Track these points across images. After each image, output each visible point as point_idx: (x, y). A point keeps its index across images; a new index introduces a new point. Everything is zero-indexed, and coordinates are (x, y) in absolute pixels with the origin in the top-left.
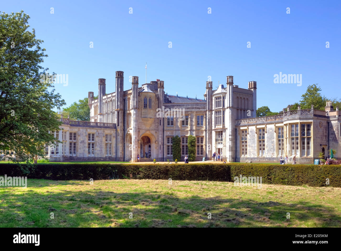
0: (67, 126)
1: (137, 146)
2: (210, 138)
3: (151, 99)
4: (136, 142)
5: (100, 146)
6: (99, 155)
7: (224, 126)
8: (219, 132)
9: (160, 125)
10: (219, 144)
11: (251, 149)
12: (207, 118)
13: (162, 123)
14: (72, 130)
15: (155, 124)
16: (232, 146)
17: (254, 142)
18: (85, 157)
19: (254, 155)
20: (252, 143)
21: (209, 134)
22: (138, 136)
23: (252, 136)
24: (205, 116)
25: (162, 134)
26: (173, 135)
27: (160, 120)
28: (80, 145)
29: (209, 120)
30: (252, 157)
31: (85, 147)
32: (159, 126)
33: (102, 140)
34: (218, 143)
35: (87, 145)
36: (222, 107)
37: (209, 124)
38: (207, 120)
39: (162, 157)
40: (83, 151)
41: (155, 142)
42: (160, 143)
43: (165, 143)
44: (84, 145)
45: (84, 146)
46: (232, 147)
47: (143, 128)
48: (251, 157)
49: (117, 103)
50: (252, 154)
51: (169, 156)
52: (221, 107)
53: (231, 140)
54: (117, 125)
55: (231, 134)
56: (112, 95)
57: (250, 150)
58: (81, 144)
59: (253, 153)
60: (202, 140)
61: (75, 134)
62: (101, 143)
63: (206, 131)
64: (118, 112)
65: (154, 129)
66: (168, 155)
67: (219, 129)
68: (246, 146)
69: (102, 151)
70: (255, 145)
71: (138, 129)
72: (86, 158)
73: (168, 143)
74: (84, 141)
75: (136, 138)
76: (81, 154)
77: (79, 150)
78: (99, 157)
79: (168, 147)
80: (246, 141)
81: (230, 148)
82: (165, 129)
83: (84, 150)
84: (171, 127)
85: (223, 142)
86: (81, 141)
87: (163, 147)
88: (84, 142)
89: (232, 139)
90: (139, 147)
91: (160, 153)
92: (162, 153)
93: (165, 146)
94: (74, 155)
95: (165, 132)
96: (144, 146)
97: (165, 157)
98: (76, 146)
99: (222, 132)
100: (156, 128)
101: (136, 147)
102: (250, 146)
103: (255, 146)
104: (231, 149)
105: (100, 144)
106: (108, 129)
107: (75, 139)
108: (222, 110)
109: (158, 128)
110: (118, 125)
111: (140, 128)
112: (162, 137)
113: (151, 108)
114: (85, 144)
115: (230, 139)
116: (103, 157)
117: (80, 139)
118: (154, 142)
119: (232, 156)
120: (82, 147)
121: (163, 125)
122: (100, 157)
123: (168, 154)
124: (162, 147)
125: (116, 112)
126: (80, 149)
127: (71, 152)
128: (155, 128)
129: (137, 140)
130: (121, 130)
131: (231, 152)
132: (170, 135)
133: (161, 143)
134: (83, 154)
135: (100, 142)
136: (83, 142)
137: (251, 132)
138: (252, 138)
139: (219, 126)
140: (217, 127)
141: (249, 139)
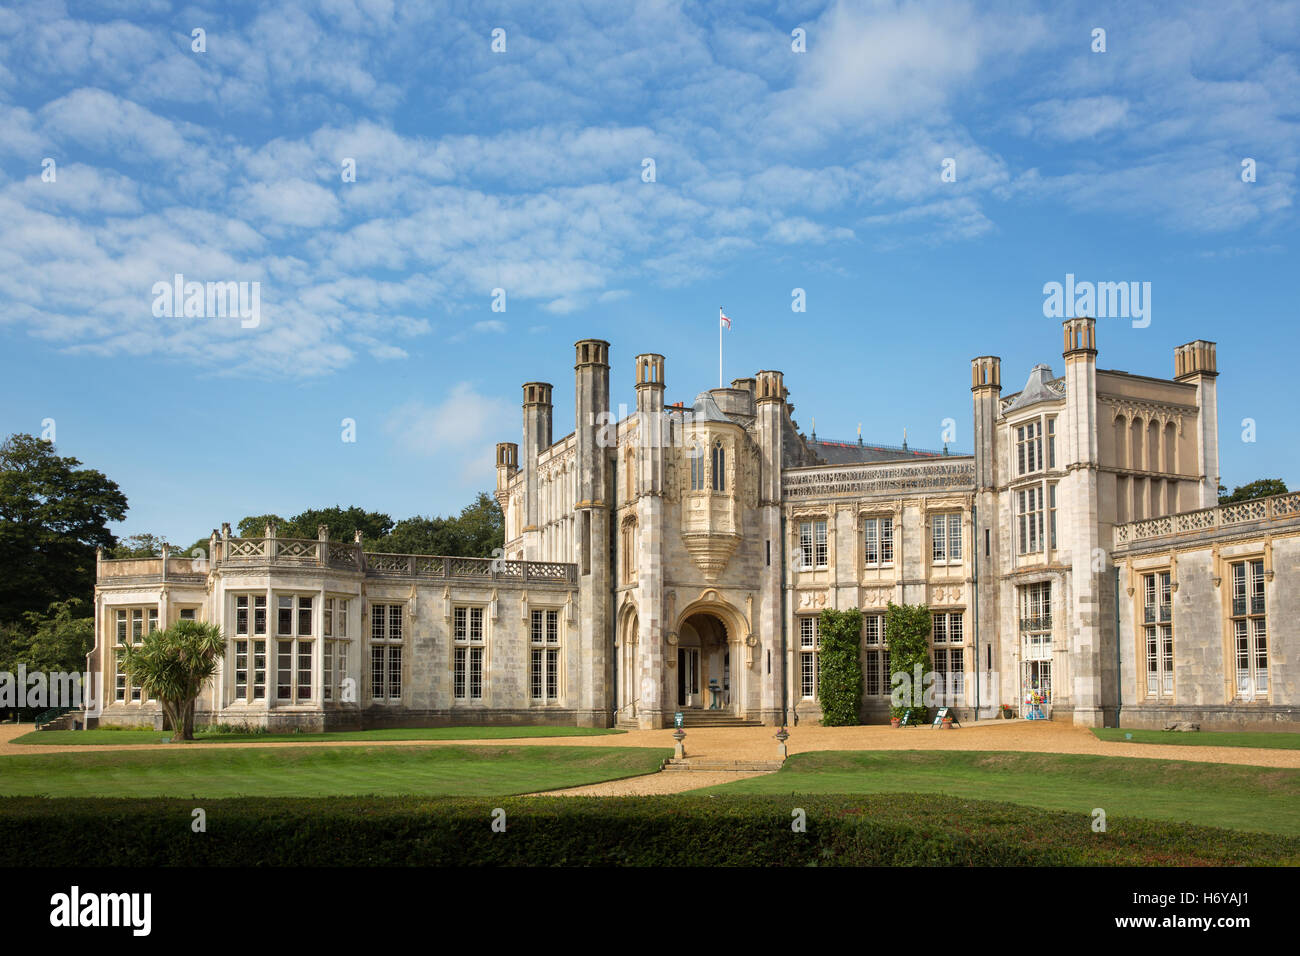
0: (349, 578)
1: (658, 657)
2: (994, 616)
3: (722, 451)
4: (654, 639)
5: (508, 659)
6: (501, 701)
7: (1055, 558)
8: (1034, 586)
9: (769, 564)
10: (1036, 641)
11: (1193, 661)
12: (979, 523)
13: (775, 556)
14: (383, 593)
15: (747, 560)
16: (1098, 651)
17: (1209, 629)
18: (440, 706)
19: (1210, 694)
20: (1195, 636)
21: (988, 596)
22: (665, 617)
23: (1195, 599)
24: (967, 515)
25: (775, 606)
26: (826, 606)
27: (768, 542)
28: (419, 658)
29: (987, 531)
30: (1199, 702)
31: (439, 665)
32: (762, 569)
33: (516, 634)
34: (1029, 638)
35: (447, 658)
36: (1043, 471)
37: (988, 553)
38: (981, 536)
39: (779, 705)
40: (430, 684)
41: (748, 639)
42: (767, 645)
43: (790, 645)
44: (434, 657)
45: (437, 661)
46: (1095, 655)
47: (691, 582)
48: (1195, 700)
49: (582, 476)
50: (1199, 689)
51: (811, 702)
52: (1040, 467)
53: (1089, 620)
54: (580, 573)
55: (1088, 592)
56: (566, 445)
57: (1190, 667)
58: (424, 655)
59: (1202, 685)
60: (956, 627)
61: (396, 612)
62: (514, 648)
63: (974, 582)
64: (587, 515)
65: (743, 582)
66: (806, 698)
67: (1032, 572)
68: (1169, 648)
69: (514, 680)
70: (1212, 642)
71: (666, 584)
72: (444, 712)
73: (807, 641)
74: (433, 640)
75: (654, 622)
76: (421, 695)
77: (413, 680)
78: (501, 708)
79: (807, 659)
80: (1170, 625)
81: (1084, 660)
82: (789, 581)
83: (437, 680)
84: (819, 572)
85: (1055, 630)
86: (419, 642)
87: (784, 664)
88: (434, 645)
89: (1094, 615)
90: (671, 665)
91: (769, 689)
92: (779, 687)
93: (790, 656)
94: (394, 701)
95: (790, 593)
96: (705, 656)
97: (790, 704)
98: (404, 661)
99: (1047, 584)
100: (752, 577)
101: (655, 664)
102: (1186, 648)
103: (1213, 646)
104: (1091, 662)
105: (506, 654)
106: (540, 587)
107: (396, 633)
108: (1044, 480)
109: (757, 576)
110: (587, 572)
111: (676, 578)
112: (775, 617)
113: (722, 489)
114: (439, 651)
115: (1082, 615)
116: (518, 710)
117: (418, 633)
118: (744, 641)
119: (1096, 697)
120: (425, 668)
121: (783, 562)
122: (506, 707)
123: (807, 691)
124: (776, 659)
125: (578, 517)
126: (418, 673)
127: (378, 689)
128: (744, 578)
129: (657, 632)
130: (597, 592)
131: (1091, 680)
132: (811, 607)
133: (775, 643)
134: (433, 695)
135: (506, 644)
136: (430, 643)
137: (1190, 578)
138: (1195, 610)
139: (1032, 560)
140: (1023, 562)
141: (1183, 615)
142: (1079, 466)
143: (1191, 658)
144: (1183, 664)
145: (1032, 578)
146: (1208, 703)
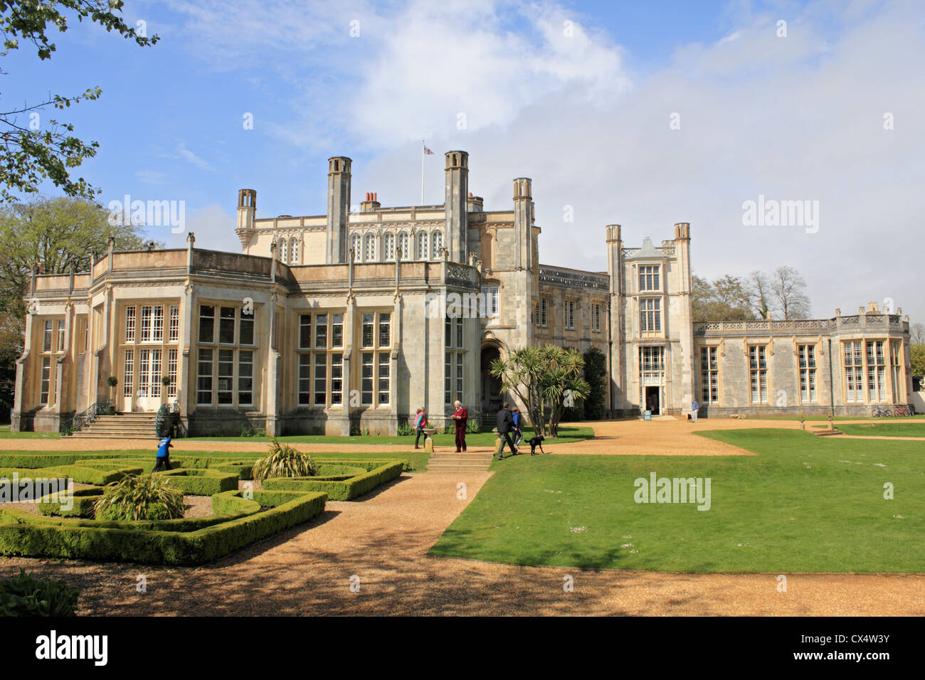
2: (622, 362)
7: (667, 337)
8: (648, 348)
11: (732, 388)
12: (615, 312)
17: (740, 374)
19: (741, 402)
20: (733, 377)
21: (620, 351)
23: (733, 361)
24: (607, 306)
29: (620, 317)
30: (736, 406)
34: (646, 375)
37: (620, 329)
38: (616, 318)
48: (733, 405)
50: (736, 400)
57: (730, 390)
59: (737, 398)
63: (610, 343)
67: (656, 341)
68: (714, 381)
70: (742, 380)
80: (716, 371)
84: (544, 328)
85: (662, 371)
102: (727, 382)
103: (744, 382)
137: (730, 351)
138: (733, 365)
139: (652, 335)
140: (645, 335)
141: (727, 367)
142: (684, 294)
143: (731, 386)
144: (726, 389)
145: (654, 344)
146: (740, 406)
